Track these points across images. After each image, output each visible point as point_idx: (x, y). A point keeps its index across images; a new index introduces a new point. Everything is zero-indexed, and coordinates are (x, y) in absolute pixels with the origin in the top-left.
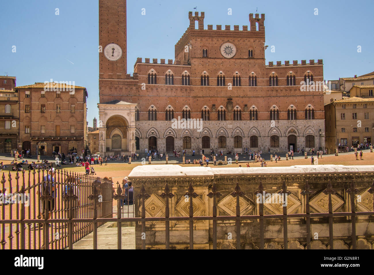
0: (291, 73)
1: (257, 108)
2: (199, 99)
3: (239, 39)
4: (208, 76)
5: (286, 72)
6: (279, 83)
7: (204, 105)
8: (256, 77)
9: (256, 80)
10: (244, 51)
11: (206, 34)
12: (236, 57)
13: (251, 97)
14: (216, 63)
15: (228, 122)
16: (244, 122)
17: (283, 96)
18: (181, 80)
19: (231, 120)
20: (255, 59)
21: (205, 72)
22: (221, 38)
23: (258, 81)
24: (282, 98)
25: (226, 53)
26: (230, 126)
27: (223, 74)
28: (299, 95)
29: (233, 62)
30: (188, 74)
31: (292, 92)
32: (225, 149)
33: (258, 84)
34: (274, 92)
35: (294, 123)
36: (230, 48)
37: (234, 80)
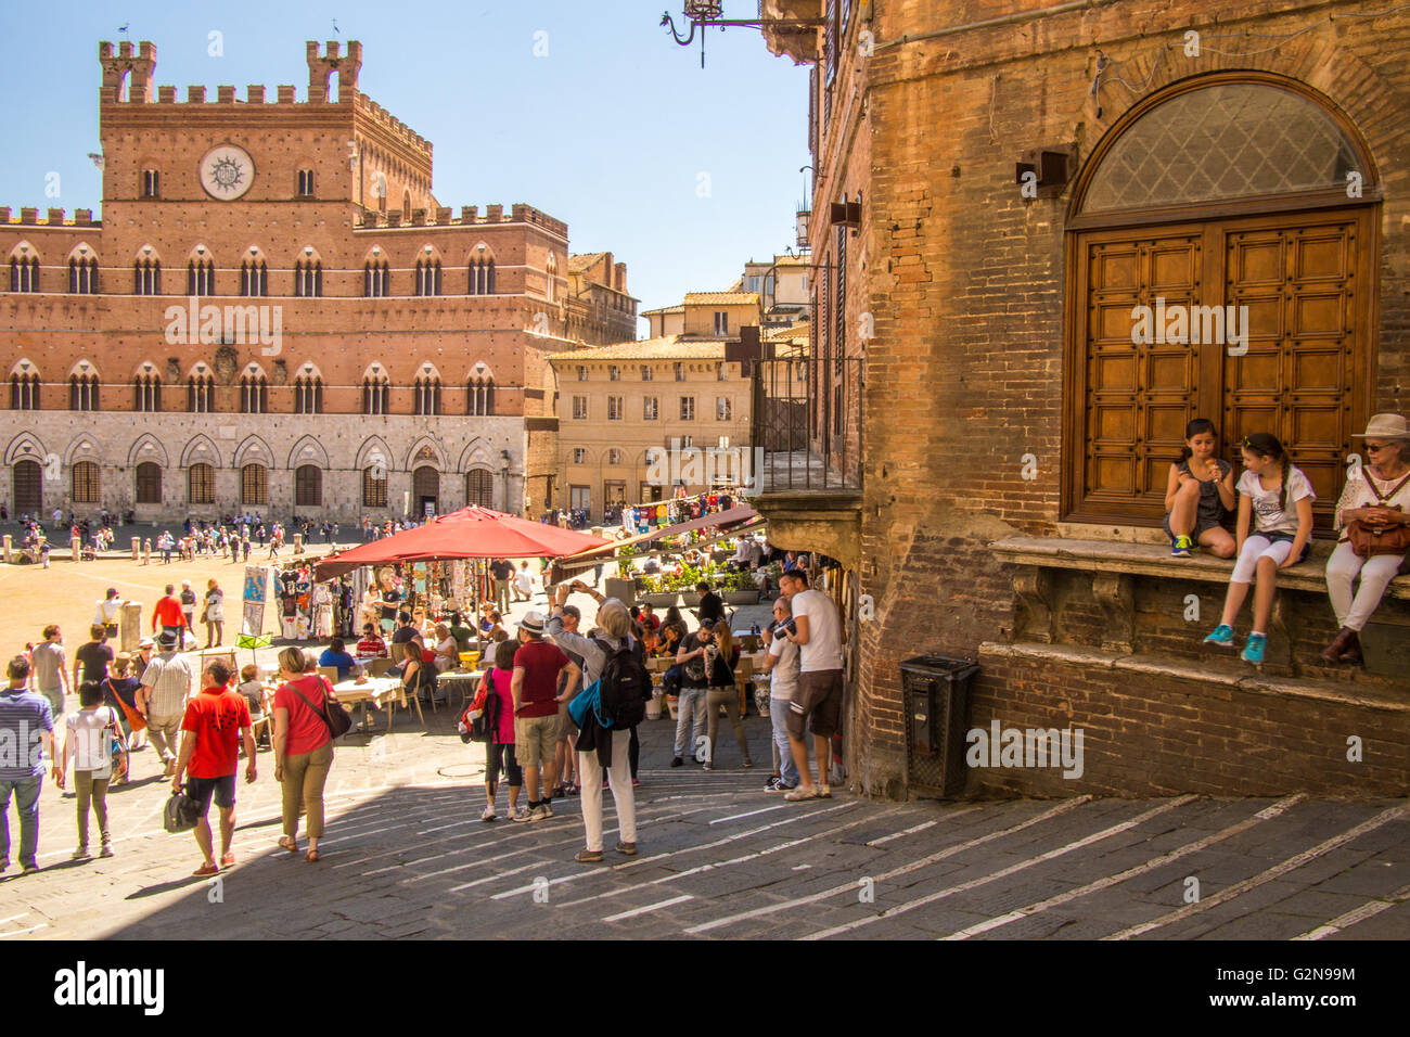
0: (429, 252)
1: (322, 371)
2: (125, 338)
3: (263, 133)
4: (157, 261)
5: (414, 249)
6: (392, 289)
7: (143, 358)
8: (319, 267)
9: (319, 276)
10: (280, 175)
11: (151, 118)
12: (254, 198)
13: (299, 334)
14: (186, 217)
15: (220, 416)
16: (276, 418)
17: (404, 332)
18: (67, 277)
19: (231, 410)
20: (318, 201)
21: (147, 248)
22: (204, 131)
23: (325, 279)
24: (397, 338)
25: (220, 183)
26: (228, 432)
27: (208, 256)
28: (450, 328)
29: (242, 212)
30: (91, 254)
31: (431, 317)
32: (211, 507)
33: (326, 289)
34: (378, 318)
35: (432, 426)
36: (233, 165)
37: (244, 276)
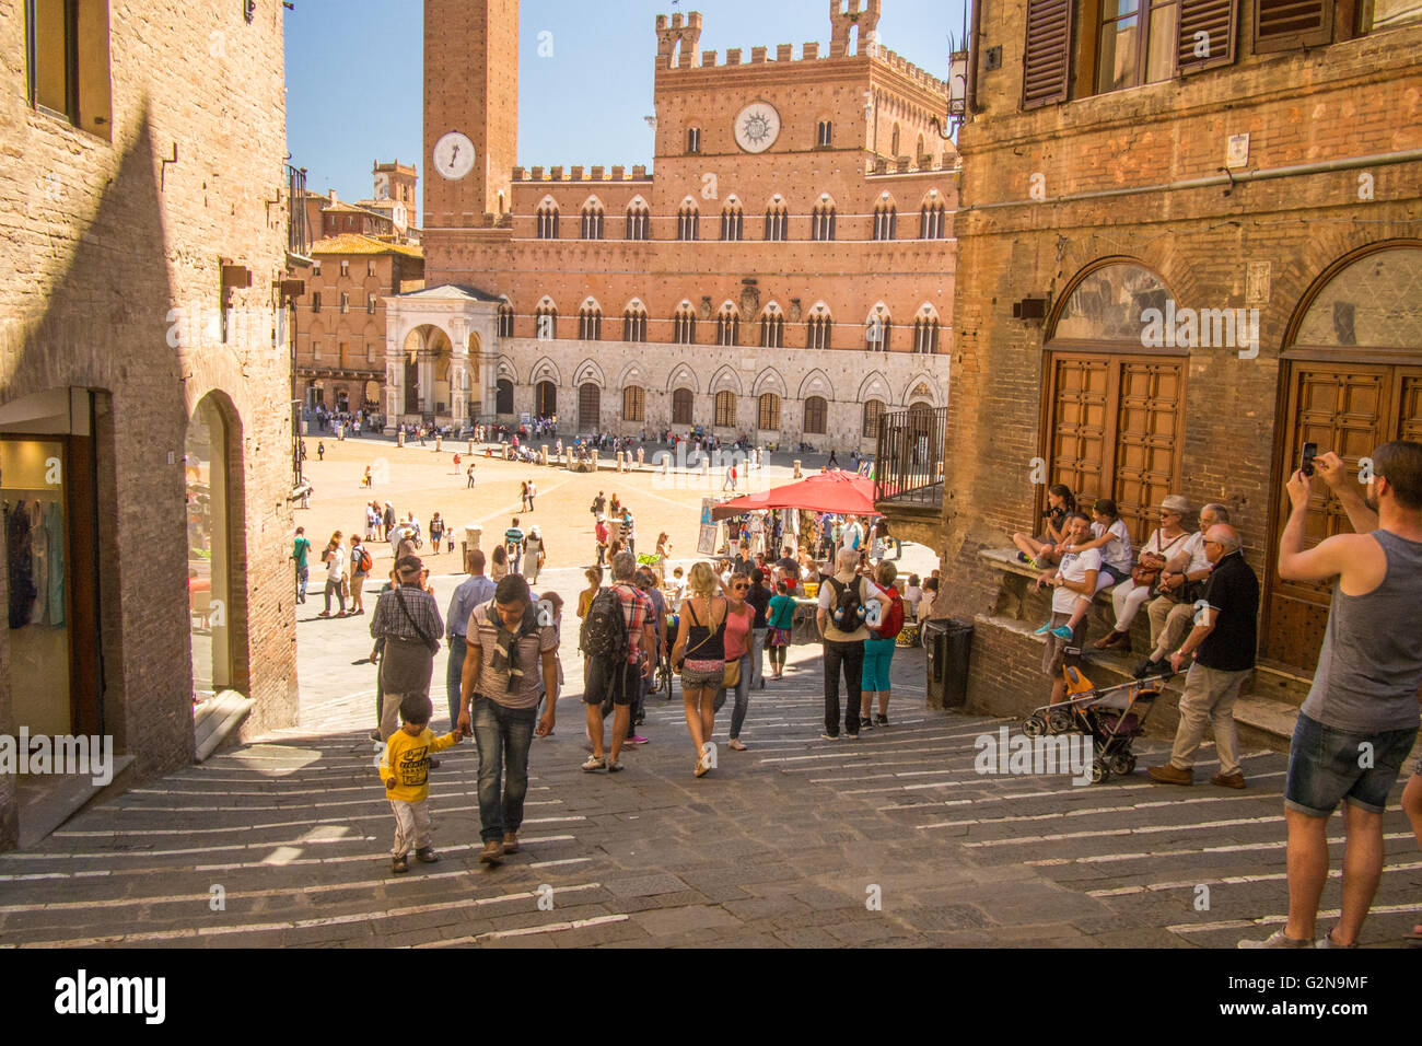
0: (934, 197)
1: (832, 309)
2: (669, 279)
3: (789, 89)
4: (696, 210)
5: (920, 194)
6: (899, 232)
7: (682, 297)
8: (833, 213)
9: (833, 221)
10: (804, 127)
11: (695, 81)
12: (779, 150)
13: (813, 275)
14: (721, 170)
15: (742, 350)
16: (789, 352)
17: (906, 274)
18: (625, 225)
19: (753, 344)
20: (835, 150)
21: (689, 198)
22: (738, 89)
23: (838, 223)
24: (901, 279)
25: (751, 137)
26: (749, 364)
27: (738, 204)
29: (768, 163)
30: (644, 205)
31: (934, 259)
32: (732, 430)
33: (838, 233)
34: (884, 260)
35: (929, 364)
36: (762, 120)
37: (768, 222)
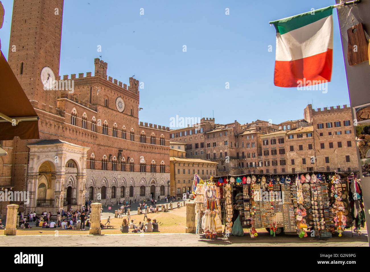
0: (153, 134)
1: (134, 161)
2: (101, 147)
3: (126, 97)
4: (107, 125)
5: (151, 133)
6: (146, 141)
7: (104, 154)
8: (134, 133)
9: (133, 136)
10: (128, 108)
11: (108, 84)
12: (125, 113)
13: (131, 150)
14: (113, 114)
15: (117, 172)
16: (127, 173)
17: (149, 152)
18: (91, 125)
19: (120, 170)
20: (134, 117)
21: (106, 121)
22: (117, 92)
25: (119, 107)
26: (119, 177)
27: (116, 126)
28: (157, 152)
29: (122, 116)
30: (95, 120)
31: (154, 149)
32: (115, 199)
33: (134, 139)
34: (143, 148)
35: (155, 175)
36: (121, 103)
37: (122, 133)
